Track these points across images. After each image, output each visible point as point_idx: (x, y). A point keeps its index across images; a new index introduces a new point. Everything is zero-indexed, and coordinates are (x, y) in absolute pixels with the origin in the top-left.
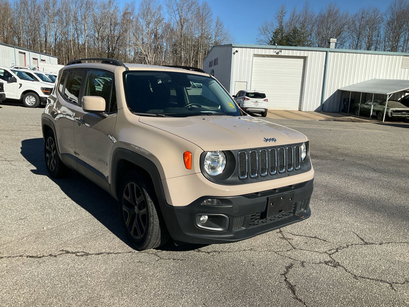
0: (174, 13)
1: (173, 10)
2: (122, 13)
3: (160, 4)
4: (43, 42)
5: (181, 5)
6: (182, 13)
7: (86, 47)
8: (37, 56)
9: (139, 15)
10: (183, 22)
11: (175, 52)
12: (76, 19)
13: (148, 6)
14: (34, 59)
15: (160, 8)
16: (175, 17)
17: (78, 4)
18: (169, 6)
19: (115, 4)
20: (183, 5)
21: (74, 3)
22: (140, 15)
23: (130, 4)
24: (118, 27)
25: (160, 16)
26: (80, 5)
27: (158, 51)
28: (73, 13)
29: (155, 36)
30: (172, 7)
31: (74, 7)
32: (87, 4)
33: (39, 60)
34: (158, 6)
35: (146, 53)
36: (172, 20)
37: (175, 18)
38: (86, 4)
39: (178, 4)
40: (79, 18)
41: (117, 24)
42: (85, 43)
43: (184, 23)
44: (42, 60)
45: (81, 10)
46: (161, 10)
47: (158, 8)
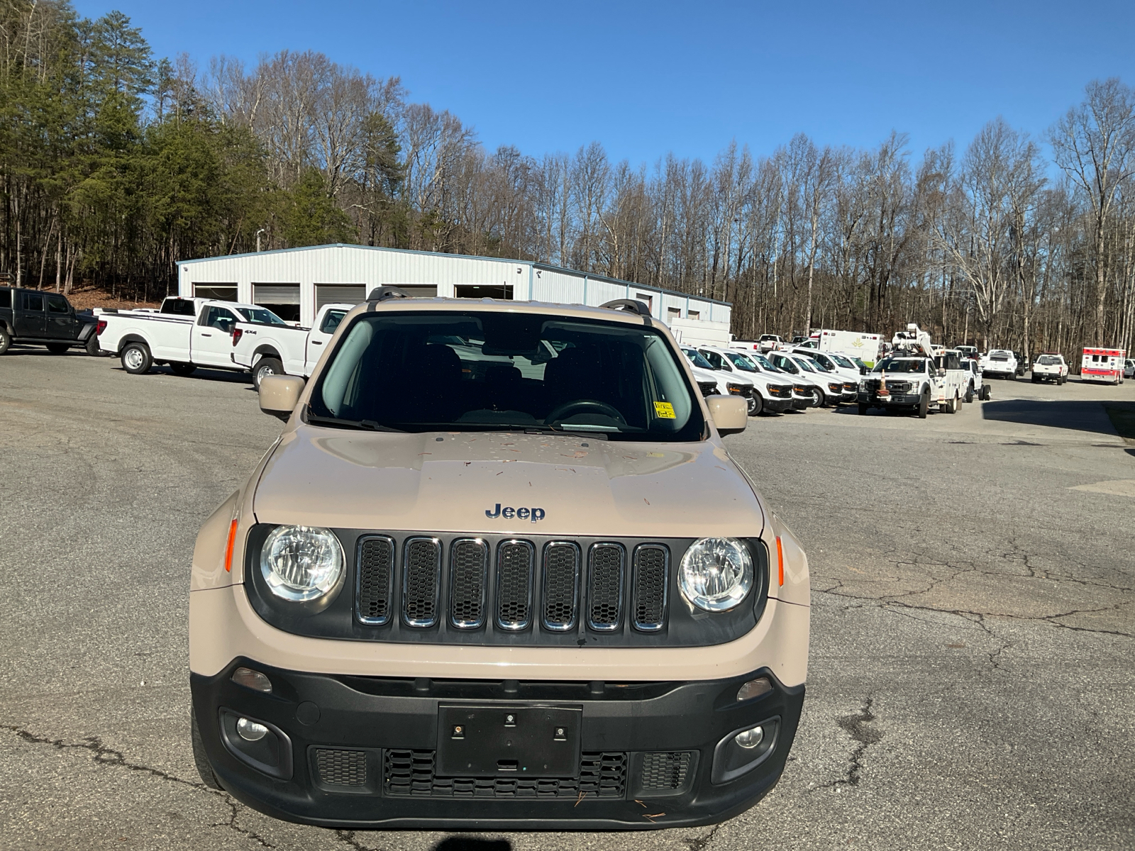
0: (1078, 163)
1: (1074, 154)
2: (914, 178)
3: (1030, 143)
4: (709, 269)
5: (1101, 137)
6: (1107, 158)
7: (811, 275)
8: (680, 302)
9: (963, 180)
10: (1108, 183)
11: (1077, 275)
12: (792, 206)
13: (991, 152)
14: (671, 309)
15: (1030, 151)
16: (1080, 171)
17: (800, 169)
18: (1063, 142)
19: (898, 157)
20: (1109, 136)
21: (789, 167)
22: (967, 177)
23: (938, 153)
24: (902, 217)
25: (1029, 175)
26: (806, 170)
27: (1018, 273)
28: (786, 193)
29: (1013, 232)
30: (1072, 144)
31: (791, 176)
32: (824, 166)
33: (684, 312)
34: (1025, 147)
35: (978, 282)
36: (1073, 184)
37: (1082, 175)
38: (821, 167)
39: (1091, 134)
40: (801, 204)
41: (901, 209)
42: (809, 267)
43: (1109, 185)
44: (691, 312)
45: (806, 182)
46: (1034, 158)
47: (1022, 153)
